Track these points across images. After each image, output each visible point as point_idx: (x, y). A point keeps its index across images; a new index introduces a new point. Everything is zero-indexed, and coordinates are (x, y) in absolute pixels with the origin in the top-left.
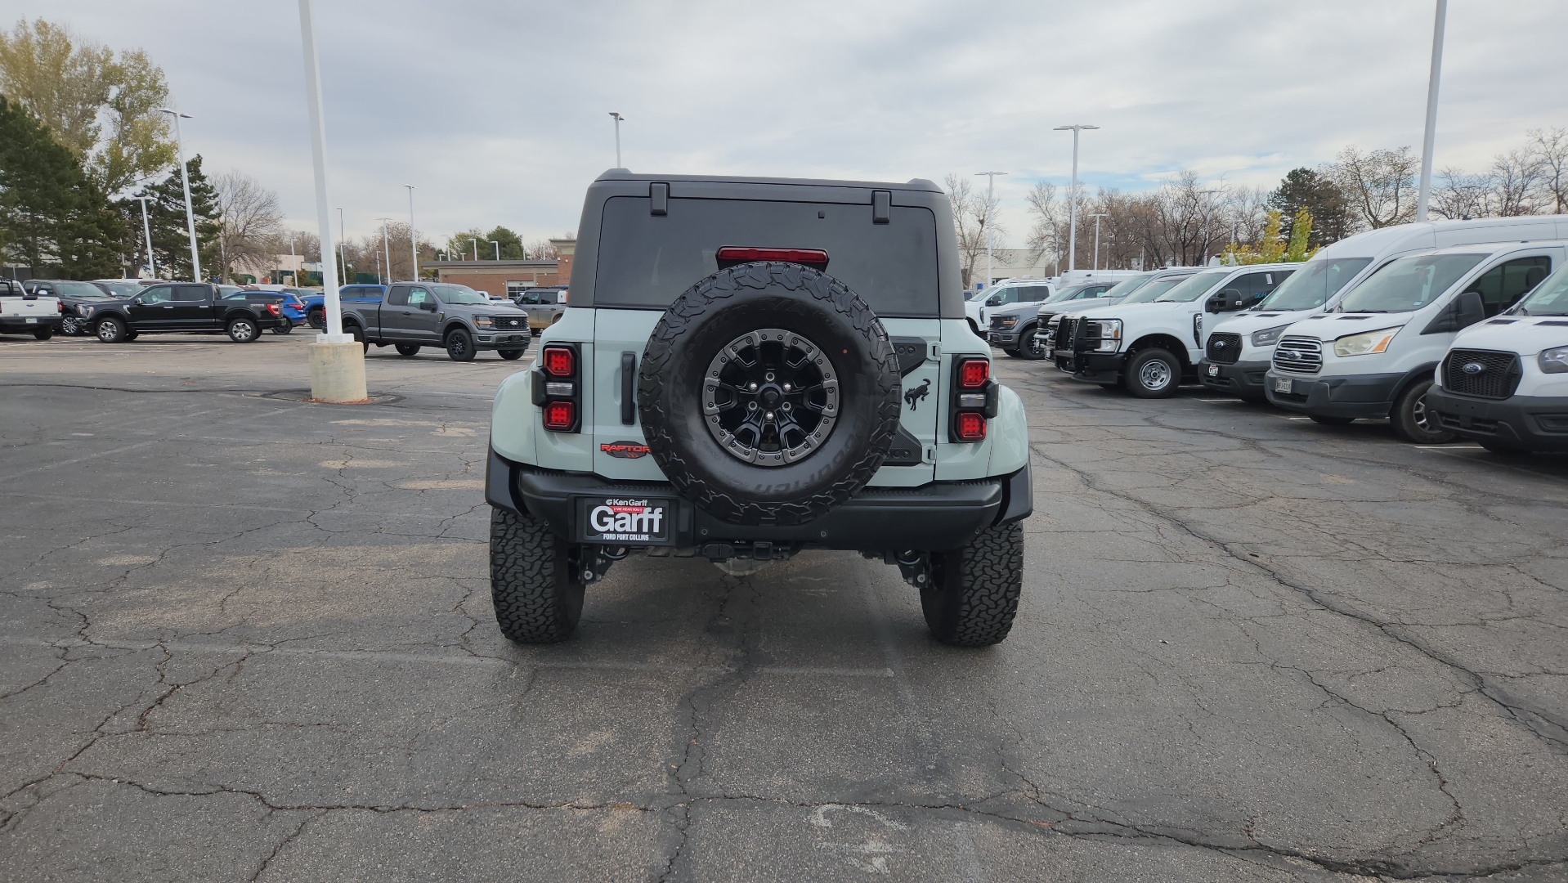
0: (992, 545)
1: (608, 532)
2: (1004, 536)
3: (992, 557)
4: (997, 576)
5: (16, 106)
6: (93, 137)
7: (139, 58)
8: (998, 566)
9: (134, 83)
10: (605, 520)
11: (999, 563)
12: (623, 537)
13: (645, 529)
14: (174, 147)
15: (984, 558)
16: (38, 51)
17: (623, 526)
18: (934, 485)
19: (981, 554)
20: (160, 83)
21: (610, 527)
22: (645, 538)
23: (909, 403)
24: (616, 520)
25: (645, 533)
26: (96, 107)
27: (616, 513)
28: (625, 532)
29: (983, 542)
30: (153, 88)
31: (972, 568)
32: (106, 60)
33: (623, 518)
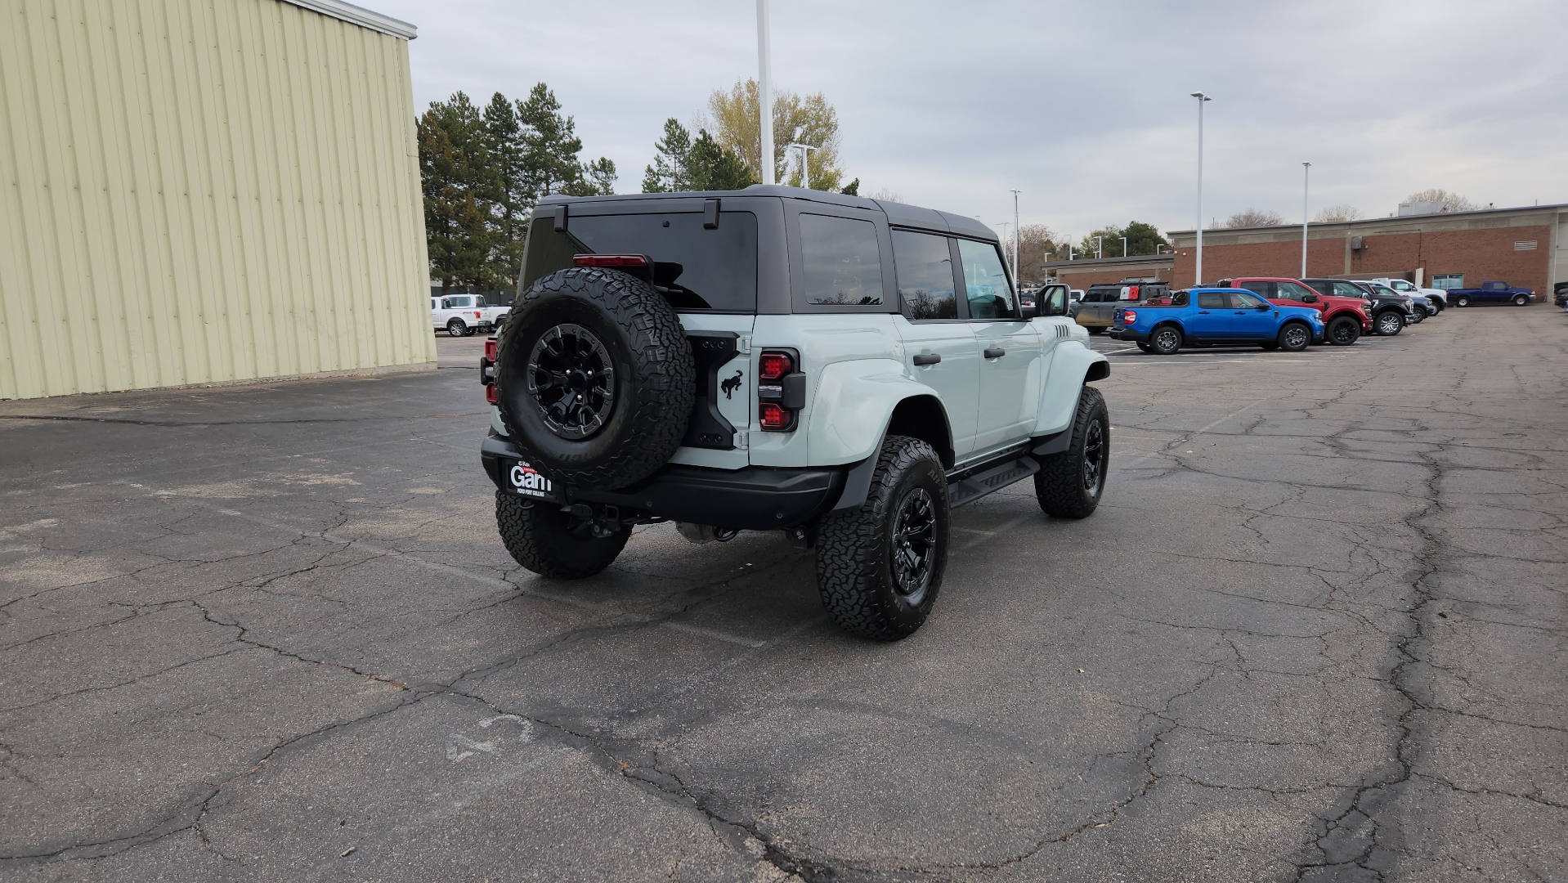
0: (841, 535)
1: (521, 487)
2: (853, 528)
3: (840, 547)
4: (845, 567)
5: (728, 154)
6: (782, 172)
7: (819, 101)
8: (844, 556)
9: (813, 123)
10: (520, 477)
11: (846, 554)
12: (529, 492)
13: (543, 488)
14: (838, 174)
15: (833, 547)
16: (747, 106)
17: (530, 483)
18: (751, 470)
19: (831, 543)
20: (832, 120)
21: (522, 483)
22: (542, 494)
23: (725, 392)
24: (526, 478)
25: (542, 491)
26: (785, 147)
27: (526, 473)
28: (531, 489)
29: (833, 532)
30: (826, 125)
31: (823, 556)
32: (795, 107)
33: (530, 477)
